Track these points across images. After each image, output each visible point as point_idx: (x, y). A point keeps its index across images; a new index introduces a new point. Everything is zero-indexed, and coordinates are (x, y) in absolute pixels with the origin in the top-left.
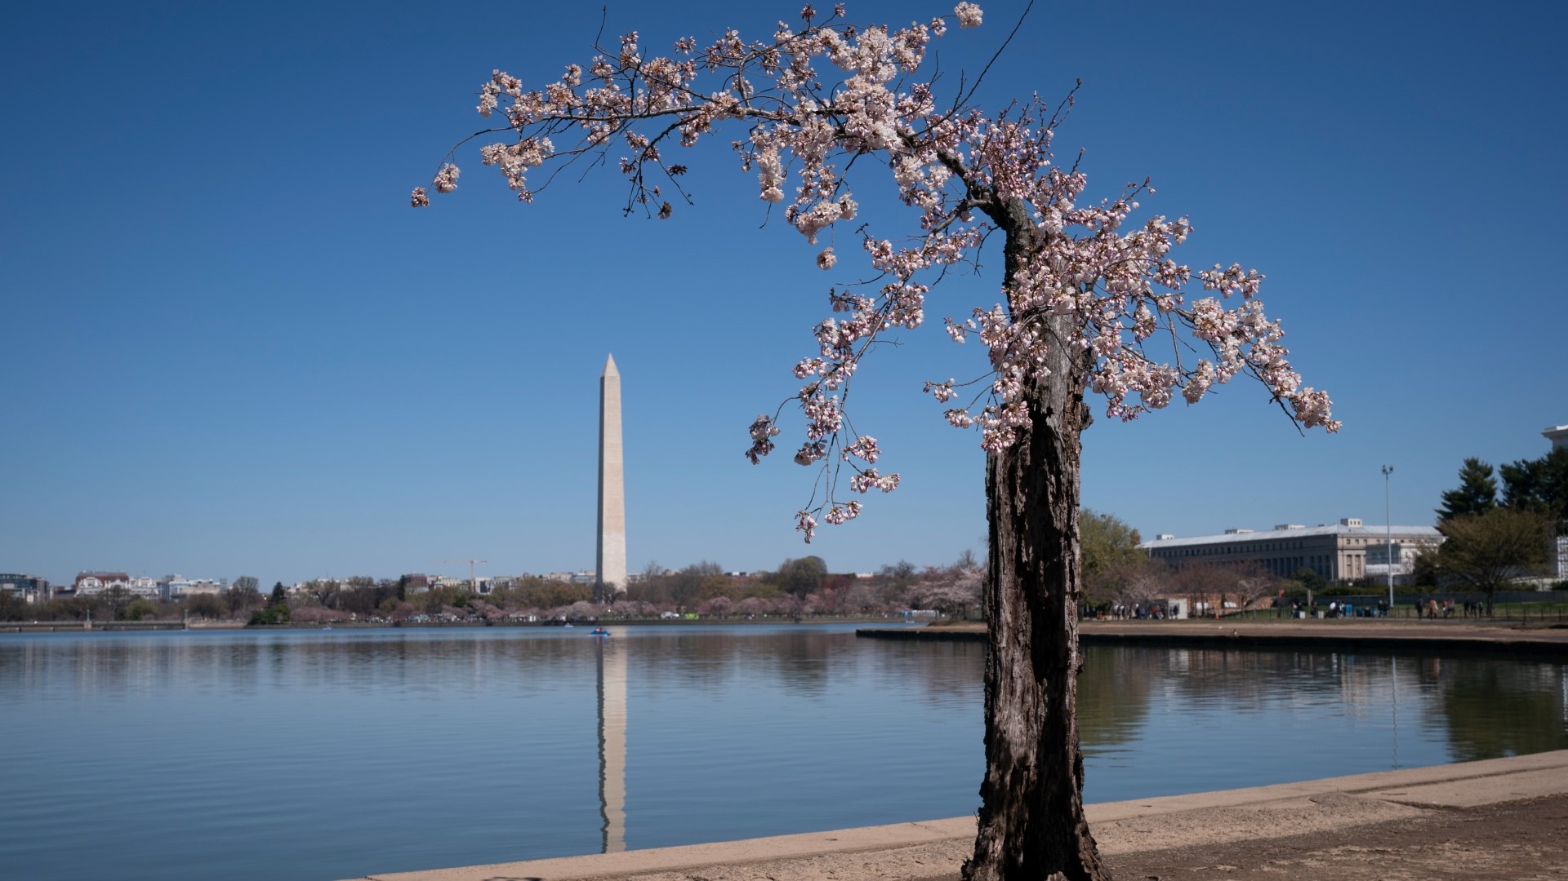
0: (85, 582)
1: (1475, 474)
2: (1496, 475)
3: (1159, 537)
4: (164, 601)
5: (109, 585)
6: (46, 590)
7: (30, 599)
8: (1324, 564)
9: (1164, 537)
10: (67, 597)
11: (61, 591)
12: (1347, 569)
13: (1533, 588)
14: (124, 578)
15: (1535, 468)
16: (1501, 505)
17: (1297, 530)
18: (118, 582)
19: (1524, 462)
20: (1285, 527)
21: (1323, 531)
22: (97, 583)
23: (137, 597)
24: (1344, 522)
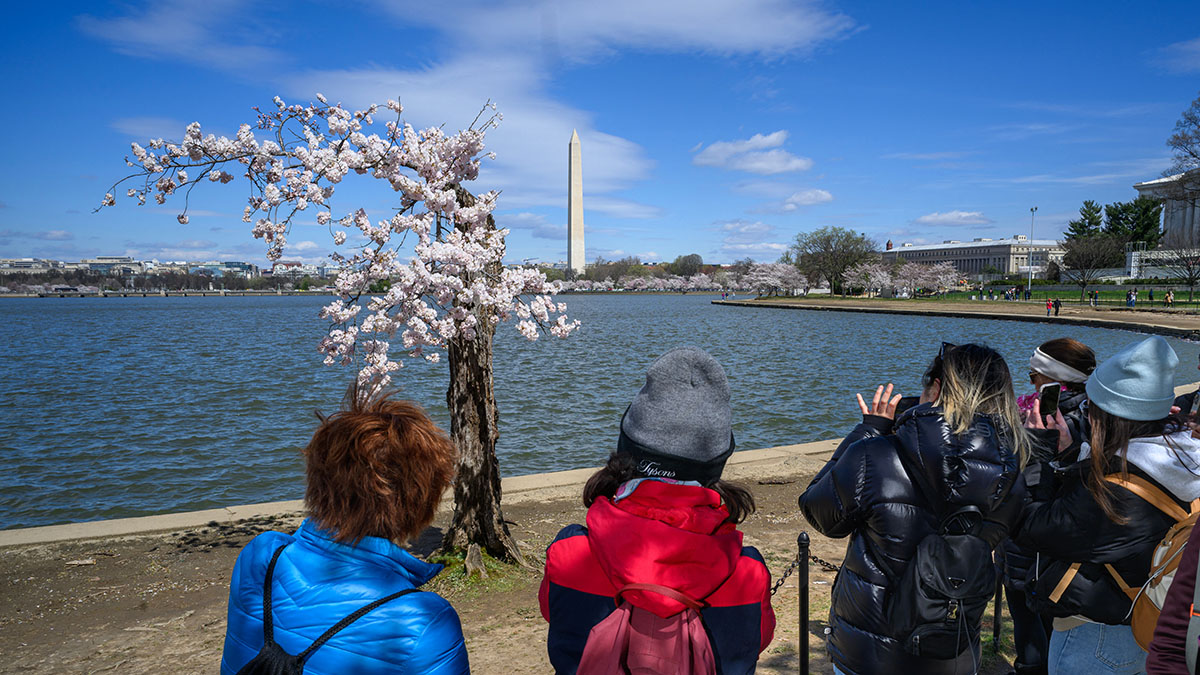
0: (278, 267)
1: (1090, 210)
2: (1103, 213)
3: (903, 245)
4: (321, 278)
5: (291, 269)
6: (257, 271)
7: (249, 276)
8: (1001, 263)
9: (907, 245)
10: (269, 276)
11: (265, 272)
12: (1014, 267)
13: (1114, 283)
14: (299, 265)
15: (1126, 209)
16: (1103, 230)
17: (987, 242)
18: (295, 267)
19: (1120, 203)
20: (980, 240)
21: (1002, 242)
22: (284, 267)
23: (306, 275)
24: (1016, 237)
